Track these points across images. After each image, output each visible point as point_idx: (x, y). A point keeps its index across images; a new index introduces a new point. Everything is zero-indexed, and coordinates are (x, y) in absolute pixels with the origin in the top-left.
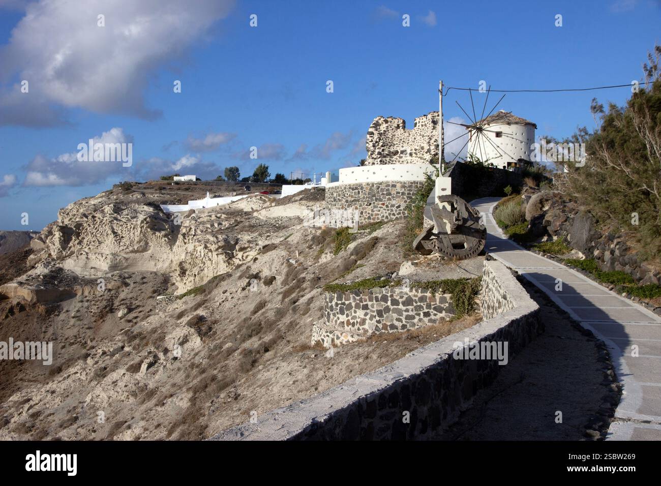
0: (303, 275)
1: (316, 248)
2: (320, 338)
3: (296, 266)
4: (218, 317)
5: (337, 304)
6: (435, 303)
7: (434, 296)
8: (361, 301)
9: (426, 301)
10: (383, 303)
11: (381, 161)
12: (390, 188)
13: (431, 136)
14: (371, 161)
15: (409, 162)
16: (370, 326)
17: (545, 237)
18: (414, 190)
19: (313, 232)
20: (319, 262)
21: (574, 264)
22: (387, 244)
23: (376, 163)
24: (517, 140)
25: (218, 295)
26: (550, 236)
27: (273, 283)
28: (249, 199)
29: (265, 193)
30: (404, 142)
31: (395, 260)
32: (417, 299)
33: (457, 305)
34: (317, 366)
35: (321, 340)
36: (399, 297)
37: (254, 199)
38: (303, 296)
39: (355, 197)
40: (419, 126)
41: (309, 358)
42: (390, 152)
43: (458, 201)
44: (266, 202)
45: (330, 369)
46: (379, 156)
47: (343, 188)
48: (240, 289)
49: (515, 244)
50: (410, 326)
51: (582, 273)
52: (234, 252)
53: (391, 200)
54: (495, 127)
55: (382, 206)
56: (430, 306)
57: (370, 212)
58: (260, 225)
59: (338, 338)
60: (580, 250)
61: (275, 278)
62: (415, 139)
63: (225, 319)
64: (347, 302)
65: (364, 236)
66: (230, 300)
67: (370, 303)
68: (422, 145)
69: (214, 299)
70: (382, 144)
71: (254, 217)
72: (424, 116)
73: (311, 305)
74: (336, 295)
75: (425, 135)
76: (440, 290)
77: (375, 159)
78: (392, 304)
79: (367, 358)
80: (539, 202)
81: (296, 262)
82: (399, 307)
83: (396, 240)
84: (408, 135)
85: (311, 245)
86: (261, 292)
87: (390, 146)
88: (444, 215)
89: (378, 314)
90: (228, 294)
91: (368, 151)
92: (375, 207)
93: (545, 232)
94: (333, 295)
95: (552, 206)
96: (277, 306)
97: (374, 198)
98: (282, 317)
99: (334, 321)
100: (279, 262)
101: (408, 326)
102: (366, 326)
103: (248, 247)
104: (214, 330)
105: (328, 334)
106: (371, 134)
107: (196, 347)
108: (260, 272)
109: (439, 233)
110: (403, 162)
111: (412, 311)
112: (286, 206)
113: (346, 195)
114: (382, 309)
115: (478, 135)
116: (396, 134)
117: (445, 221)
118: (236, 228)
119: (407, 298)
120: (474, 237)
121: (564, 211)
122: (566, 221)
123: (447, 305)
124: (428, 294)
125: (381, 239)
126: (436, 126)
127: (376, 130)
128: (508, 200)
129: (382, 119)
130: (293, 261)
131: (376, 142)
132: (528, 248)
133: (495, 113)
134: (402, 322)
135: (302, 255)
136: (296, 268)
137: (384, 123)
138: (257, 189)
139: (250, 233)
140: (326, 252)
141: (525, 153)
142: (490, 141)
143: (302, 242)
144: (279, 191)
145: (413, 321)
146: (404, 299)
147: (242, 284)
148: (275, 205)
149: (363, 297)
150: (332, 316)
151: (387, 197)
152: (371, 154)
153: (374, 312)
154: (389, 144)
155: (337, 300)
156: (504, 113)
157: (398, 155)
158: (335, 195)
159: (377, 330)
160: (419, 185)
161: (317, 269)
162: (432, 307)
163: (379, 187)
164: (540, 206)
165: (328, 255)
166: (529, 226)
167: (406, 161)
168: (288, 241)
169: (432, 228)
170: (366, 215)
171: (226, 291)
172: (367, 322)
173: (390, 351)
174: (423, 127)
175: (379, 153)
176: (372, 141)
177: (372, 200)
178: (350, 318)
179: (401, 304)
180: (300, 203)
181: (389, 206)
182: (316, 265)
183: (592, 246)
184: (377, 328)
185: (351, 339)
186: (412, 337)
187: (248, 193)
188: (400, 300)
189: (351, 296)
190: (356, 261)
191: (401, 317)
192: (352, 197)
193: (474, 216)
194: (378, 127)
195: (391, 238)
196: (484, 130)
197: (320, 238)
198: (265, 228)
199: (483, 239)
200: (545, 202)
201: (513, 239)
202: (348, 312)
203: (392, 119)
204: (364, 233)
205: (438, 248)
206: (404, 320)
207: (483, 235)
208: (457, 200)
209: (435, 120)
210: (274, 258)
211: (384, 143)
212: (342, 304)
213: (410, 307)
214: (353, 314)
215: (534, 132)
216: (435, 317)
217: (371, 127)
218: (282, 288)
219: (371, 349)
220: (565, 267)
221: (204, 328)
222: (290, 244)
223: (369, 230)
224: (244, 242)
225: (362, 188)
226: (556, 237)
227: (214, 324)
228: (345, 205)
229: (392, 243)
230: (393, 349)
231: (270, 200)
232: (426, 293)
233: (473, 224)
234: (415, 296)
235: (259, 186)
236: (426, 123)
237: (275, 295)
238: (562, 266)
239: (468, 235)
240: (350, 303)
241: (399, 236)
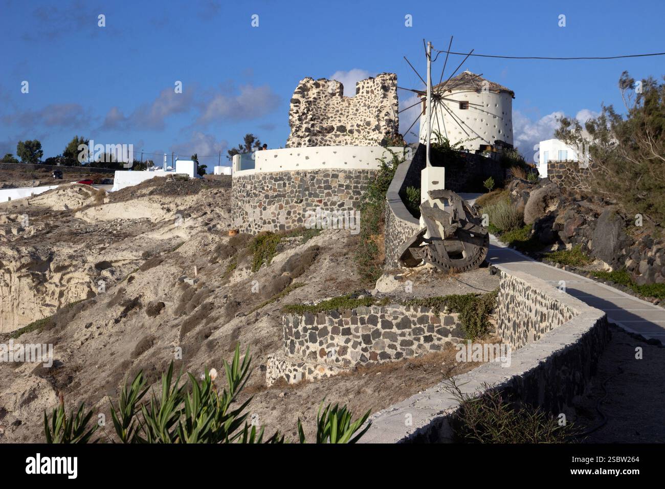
0: (210, 300)
1: (223, 263)
2: (282, 374)
3: (195, 287)
4: (80, 361)
5: (305, 330)
6: (438, 325)
7: (438, 316)
8: (340, 323)
9: (427, 322)
10: (370, 326)
11: (309, 141)
12: (330, 179)
13: (381, 107)
14: (296, 140)
15: (349, 142)
16: (352, 355)
17: (555, 245)
18: (363, 182)
19: (217, 239)
20: (230, 282)
21: (601, 276)
22: (333, 255)
23: (303, 143)
24: (488, 113)
25: (77, 330)
26: (562, 244)
27: (162, 312)
28: (61, 192)
29: (87, 182)
30: (341, 114)
31: (348, 277)
32: (416, 319)
33: (468, 327)
34: (291, 406)
35: (285, 377)
36: (392, 318)
37: (69, 191)
38: (216, 328)
39: (279, 191)
40: (363, 93)
41: (276, 397)
42: (322, 128)
43: (454, 197)
44: (90, 197)
45: (309, 408)
46: (307, 134)
47: (261, 178)
48: (112, 321)
49: (519, 254)
50: (407, 354)
51: (615, 287)
52: (47, 272)
53: (331, 196)
54: (459, 95)
55: (318, 204)
56: (433, 328)
57: (301, 212)
58: (86, 232)
59: (310, 372)
60: (605, 261)
61: (164, 305)
62: (357, 110)
63: (91, 365)
64: (320, 327)
65: (294, 246)
66: (97, 337)
67: (353, 327)
68: (368, 119)
69: (72, 337)
70: (311, 116)
71: (76, 220)
72: (370, 78)
73: (240, 337)
74: (304, 318)
75: (372, 105)
76: (446, 308)
77: (302, 137)
78: (383, 327)
79: (359, 393)
80: (541, 199)
81: (195, 282)
82: (393, 330)
83: (345, 251)
84: (347, 105)
85: (216, 258)
86: (143, 325)
87: (322, 120)
88: (437, 216)
89: (364, 340)
90: (93, 328)
91: (292, 126)
92: (308, 205)
93: (556, 238)
94: (300, 317)
95: (562, 204)
96: (173, 343)
97: (307, 193)
98: (191, 356)
99: (301, 352)
100: (168, 282)
101: (404, 354)
102: (348, 356)
103: (69, 266)
104: (76, 380)
105: (296, 367)
106: (296, 103)
107: (48, 406)
108: (140, 296)
109: (432, 239)
110: (340, 142)
111: (410, 334)
112: (127, 202)
113: (266, 188)
114: (370, 333)
115: (435, 105)
116: (331, 103)
117: (438, 223)
118: (49, 235)
119: (402, 319)
120: (473, 244)
121: (579, 212)
122: (583, 224)
123: (454, 327)
124: (430, 314)
125: (324, 248)
126: (387, 93)
127: (303, 97)
128: (491, 198)
129: (311, 82)
130: (190, 282)
131: (304, 114)
132: (539, 258)
133: (458, 75)
134: (396, 349)
135: (203, 272)
136: (196, 290)
137: (314, 87)
138: (71, 176)
139: (71, 244)
140: (240, 267)
141: (499, 132)
142: (452, 114)
143: (201, 254)
144: (108, 180)
145: (410, 347)
146: (399, 320)
147: (114, 314)
148: (110, 202)
149: (343, 319)
150: (297, 345)
151: (326, 191)
152: (297, 131)
153: (358, 337)
154: (321, 117)
155: (306, 324)
156: (471, 76)
157: (334, 133)
158: (249, 187)
159: (363, 361)
160: (369, 176)
161: (230, 291)
162: (436, 329)
163: (314, 177)
164: (544, 205)
165: (244, 272)
166: (533, 231)
167: (345, 142)
168: (178, 253)
169: (423, 232)
170: (296, 217)
171: (91, 324)
172: (349, 350)
173: (388, 383)
174: (369, 95)
175: (307, 130)
176: (297, 112)
177: (304, 195)
178: (324, 346)
179: (394, 327)
180: (150, 199)
181: (329, 203)
182: (227, 285)
183: (623, 255)
184: (363, 358)
185: (329, 373)
186: (415, 367)
187: (60, 183)
188: (394, 322)
189: (326, 318)
190: (291, 279)
191: (395, 343)
192: (275, 190)
193: (472, 217)
194: (306, 93)
195: (337, 248)
196: (443, 98)
197: (228, 248)
198: (96, 237)
199: (484, 246)
200: (550, 201)
201: (515, 247)
202: (322, 339)
203: (326, 82)
204: (295, 240)
205: (432, 257)
206: (399, 347)
207: (485, 242)
208: (452, 197)
209: (386, 85)
210: (160, 277)
211: (314, 115)
212: (313, 328)
213: (407, 330)
214: (330, 341)
215: (511, 102)
216: (439, 343)
217: (296, 93)
218: (176, 319)
219: (362, 382)
220: (592, 280)
221: (61, 379)
222: (182, 257)
223: (302, 237)
224: (63, 257)
225: (289, 179)
226: (571, 244)
227: (75, 371)
228: (265, 202)
229: (341, 254)
230: (393, 380)
231: (94, 193)
232: (428, 312)
233: (473, 227)
234: (413, 316)
235: (74, 172)
236: (373, 88)
237: (167, 328)
238: (587, 279)
239: (468, 242)
240: (325, 328)
241: (348, 245)
